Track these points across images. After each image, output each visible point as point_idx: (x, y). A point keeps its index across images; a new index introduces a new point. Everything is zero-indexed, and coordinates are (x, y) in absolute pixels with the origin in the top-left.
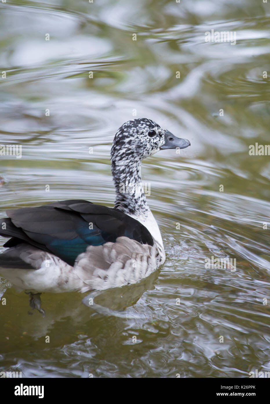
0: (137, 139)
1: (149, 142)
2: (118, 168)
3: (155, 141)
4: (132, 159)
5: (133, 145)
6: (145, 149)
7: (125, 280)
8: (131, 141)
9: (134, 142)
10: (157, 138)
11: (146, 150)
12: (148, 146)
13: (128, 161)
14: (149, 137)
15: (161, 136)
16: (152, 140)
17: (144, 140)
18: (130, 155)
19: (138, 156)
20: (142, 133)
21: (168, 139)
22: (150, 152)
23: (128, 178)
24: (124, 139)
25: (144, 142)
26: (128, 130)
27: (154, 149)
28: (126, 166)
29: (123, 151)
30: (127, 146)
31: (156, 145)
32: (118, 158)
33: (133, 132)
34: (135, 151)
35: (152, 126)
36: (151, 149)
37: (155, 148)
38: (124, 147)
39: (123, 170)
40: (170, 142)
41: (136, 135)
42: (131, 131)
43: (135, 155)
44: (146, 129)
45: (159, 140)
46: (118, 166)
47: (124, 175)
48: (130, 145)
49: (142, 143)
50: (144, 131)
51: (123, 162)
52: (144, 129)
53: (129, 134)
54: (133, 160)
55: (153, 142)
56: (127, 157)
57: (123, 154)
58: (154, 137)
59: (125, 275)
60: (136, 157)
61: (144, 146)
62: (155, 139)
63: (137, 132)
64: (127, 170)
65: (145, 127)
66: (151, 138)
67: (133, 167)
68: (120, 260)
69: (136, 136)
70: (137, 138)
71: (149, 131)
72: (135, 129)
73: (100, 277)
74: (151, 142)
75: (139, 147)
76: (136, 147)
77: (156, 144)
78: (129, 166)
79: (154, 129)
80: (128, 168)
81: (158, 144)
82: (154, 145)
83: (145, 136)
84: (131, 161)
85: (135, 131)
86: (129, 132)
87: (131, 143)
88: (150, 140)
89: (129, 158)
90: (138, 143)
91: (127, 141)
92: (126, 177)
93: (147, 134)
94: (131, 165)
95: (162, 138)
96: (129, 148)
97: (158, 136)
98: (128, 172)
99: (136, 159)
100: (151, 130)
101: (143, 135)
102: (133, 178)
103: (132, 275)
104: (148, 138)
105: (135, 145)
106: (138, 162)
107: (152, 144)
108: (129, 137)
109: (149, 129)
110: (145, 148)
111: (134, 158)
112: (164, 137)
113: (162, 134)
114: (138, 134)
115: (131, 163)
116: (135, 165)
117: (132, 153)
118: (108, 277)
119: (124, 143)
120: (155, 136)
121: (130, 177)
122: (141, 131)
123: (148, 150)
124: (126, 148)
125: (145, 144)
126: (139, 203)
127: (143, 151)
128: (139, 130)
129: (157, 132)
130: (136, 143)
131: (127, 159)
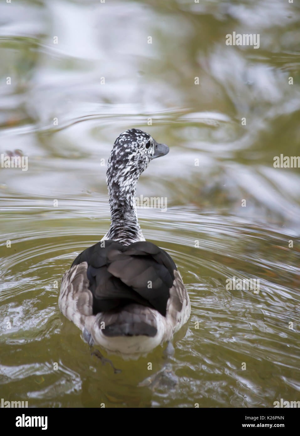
0: (139, 154)
5: (136, 161)
8: (134, 157)
9: (136, 158)
17: (143, 153)
24: (128, 156)
26: (129, 146)
29: (128, 169)
30: (131, 163)
33: (135, 147)
34: (138, 167)
38: (129, 165)
41: (138, 149)
42: (133, 146)
43: (138, 171)
48: (133, 161)
49: (142, 157)
53: (131, 150)
54: (135, 178)
63: (138, 146)
69: (137, 151)
70: (139, 152)
72: (136, 143)
75: (140, 162)
76: (139, 162)
85: (136, 145)
86: (131, 148)
87: (135, 159)
90: (140, 158)
91: (131, 158)
96: (133, 165)
105: (137, 161)
108: (132, 153)
110: (145, 162)
114: (139, 148)
119: (127, 161)
124: (130, 165)
128: (139, 143)
130: (138, 159)
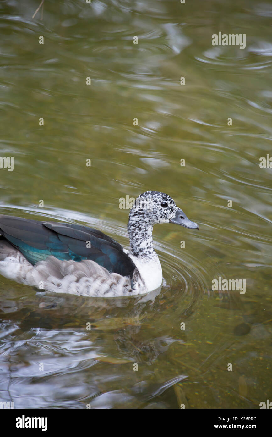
1: (160, 211)
2: (130, 222)
3: (165, 212)
4: (142, 218)
6: (155, 214)
7: (78, 291)
10: (169, 210)
11: (155, 216)
12: (158, 213)
13: (139, 219)
14: (161, 207)
15: (172, 210)
16: (163, 210)
18: (141, 214)
19: (148, 218)
20: (156, 201)
21: (179, 217)
22: (159, 218)
23: (137, 231)
25: (155, 209)
27: (162, 218)
28: (137, 222)
31: (165, 216)
32: (132, 214)
35: (166, 199)
36: (160, 217)
37: (164, 218)
39: (134, 224)
40: (181, 219)
44: (160, 199)
45: (170, 213)
46: (131, 220)
47: (134, 228)
50: (158, 200)
51: (135, 218)
52: (158, 198)
55: (164, 212)
56: (139, 215)
57: (136, 212)
58: (165, 208)
59: (78, 288)
60: (146, 218)
61: (154, 212)
62: (166, 210)
64: (137, 225)
65: (160, 197)
66: (163, 208)
67: (142, 225)
68: (76, 274)
71: (162, 202)
73: (53, 283)
74: (162, 211)
77: (165, 214)
78: (139, 223)
79: (167, 202)
80: (138, 224)
81: (167, 215)
82: (164, 215)
83: (158, 205)
84: (141, 220)
88: (161, 209)
89: (140, 217)
92: (135, 230)
93: (160, 203)
94: (141, 223)
95: (173, 212)
97: (169, 209)
98: (138, 227)
99: (145, 220)
100: (164, 201)
101: (156, 204)
102: (141, 232)
103: (86, 290)
104: (159, 207)
106: (147, 224)
107: (162, 213)
109: (162, 200)
111: (144, 218)
112: (175, 213)
113: (174, 210)
115: (140, 222)
116: (144, 224)
117: (143, 214)
118: (61, 285)
120: (167, 208)
121: (138, 231)
122: (155, 199)
123: (158, 217)
125: (156, 211)
126: (144, 252)
127: (152, 215)
129: (169, 205)
131: (138, 217)
